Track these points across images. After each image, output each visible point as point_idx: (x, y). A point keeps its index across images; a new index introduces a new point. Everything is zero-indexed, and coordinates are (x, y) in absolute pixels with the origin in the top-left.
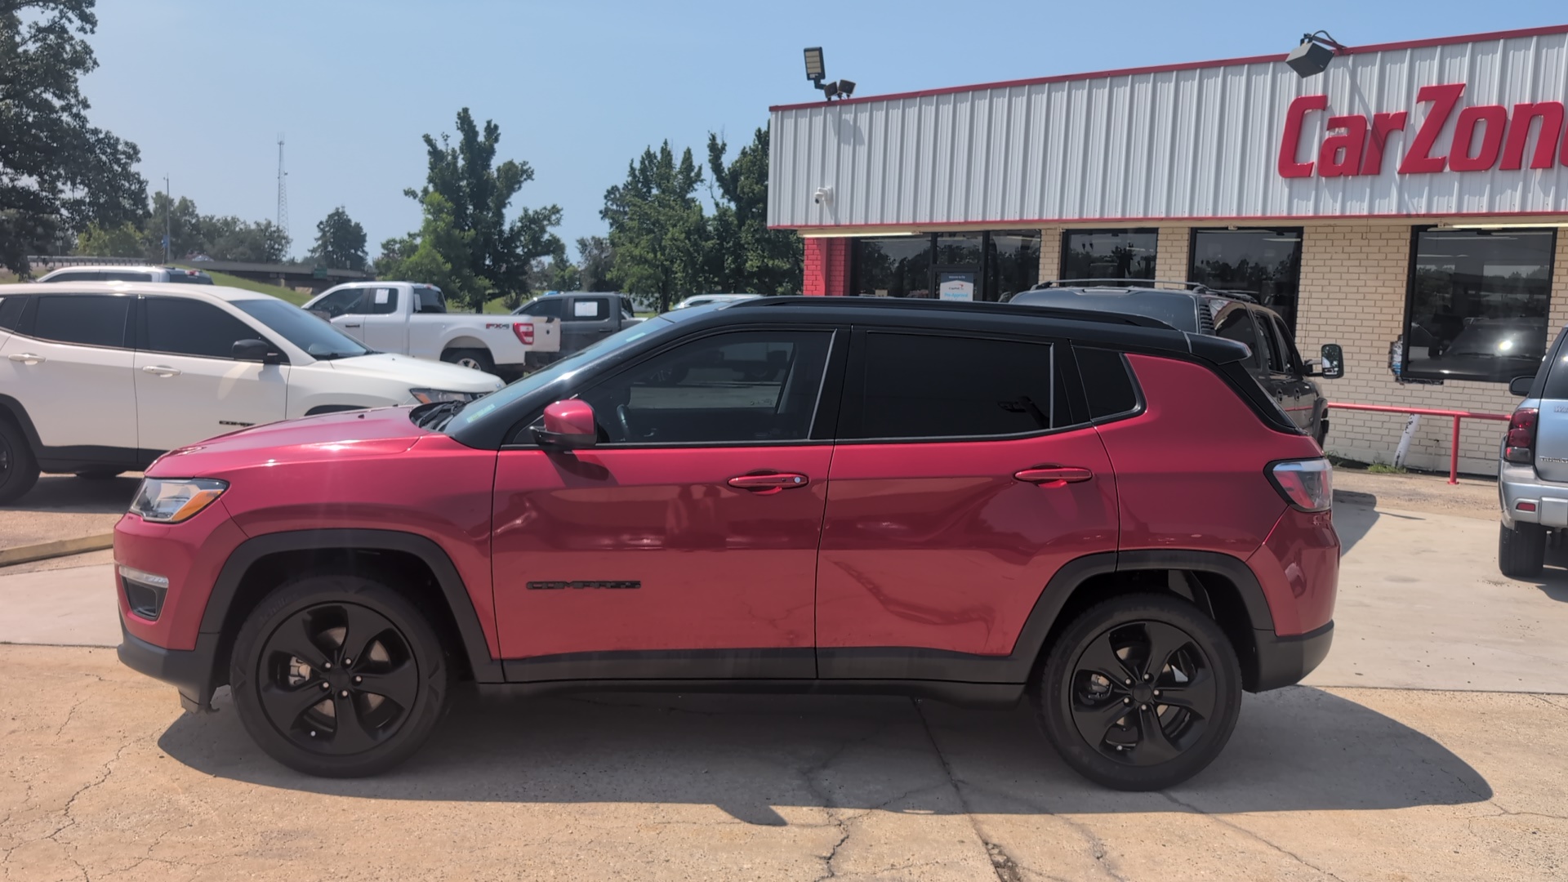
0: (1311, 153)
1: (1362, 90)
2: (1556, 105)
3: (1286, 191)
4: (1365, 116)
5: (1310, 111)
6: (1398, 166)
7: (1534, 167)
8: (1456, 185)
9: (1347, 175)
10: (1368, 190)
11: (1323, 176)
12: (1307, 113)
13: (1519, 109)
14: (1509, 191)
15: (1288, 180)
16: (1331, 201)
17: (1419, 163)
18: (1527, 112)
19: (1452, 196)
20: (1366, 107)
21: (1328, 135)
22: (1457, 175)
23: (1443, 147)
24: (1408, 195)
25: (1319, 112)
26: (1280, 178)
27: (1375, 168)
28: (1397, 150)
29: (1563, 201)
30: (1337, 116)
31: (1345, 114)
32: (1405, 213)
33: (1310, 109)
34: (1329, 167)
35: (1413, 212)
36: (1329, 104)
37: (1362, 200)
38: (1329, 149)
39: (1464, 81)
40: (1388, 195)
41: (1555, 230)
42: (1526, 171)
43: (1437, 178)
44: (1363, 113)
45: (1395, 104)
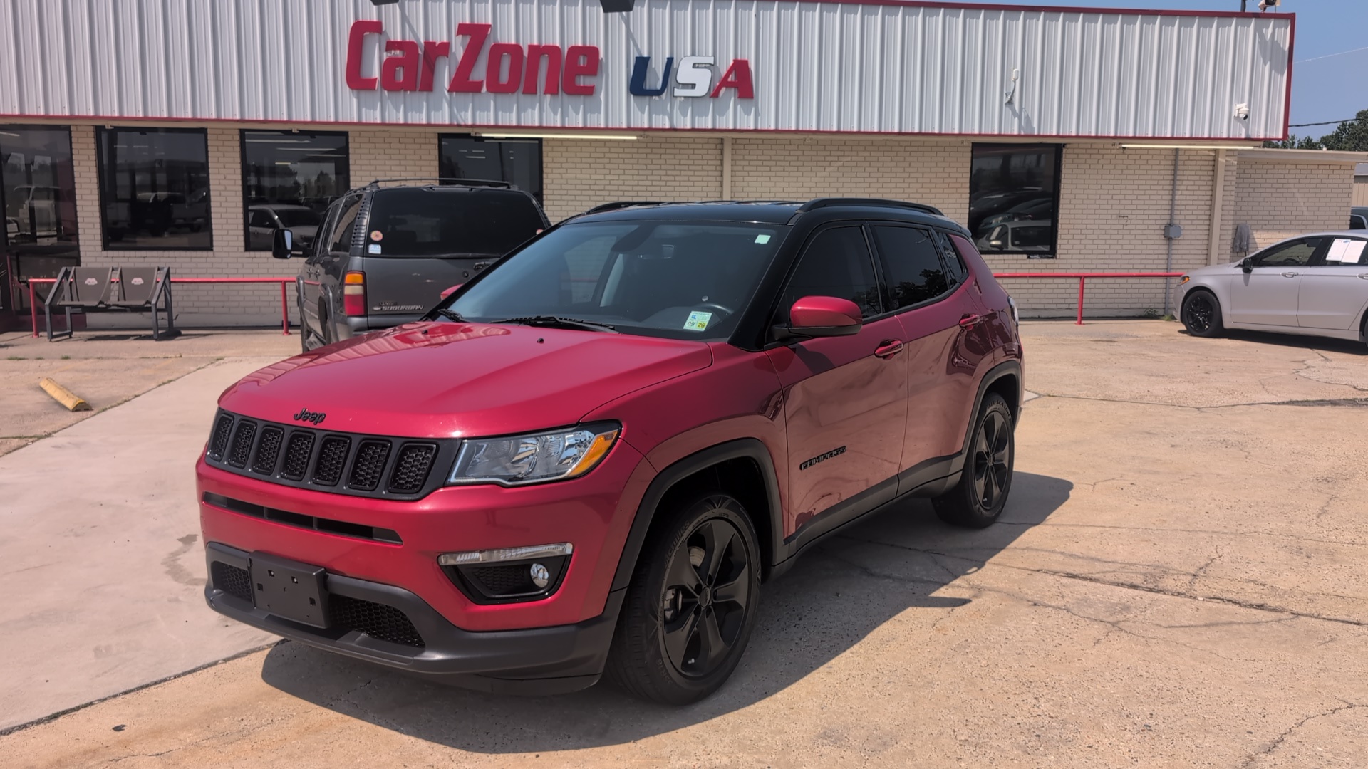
0: (374, 71)
1: (410, 20)
2: (556, 47)
3: (355, 101)
4: (415, 41)
5: (368, 33)
6: (447, 85)
7: (546, 93)
8: (492, 103)
9: (406, 90)
10: (425, 104)
11: (385, 89)
12: (366, 35)
13: (531, 47)
14: (530, 110)
15: (355, 91)
16: (395, 111)
17: (462, 84)
18: (536, 51)
19: (490, 111)
20: (415, 35)
21: (385, 56)
22: (492, 95)
23: (479, 73)
24: (457, 109)
25: (376, 35)
26: (348, 88)
27: (428, 85)
28: (445, 75)
29: (567, 119)
30: (392, 40)
31: (399, 39)
32: (455, 123)
33: (368, 31)
34: (389, 83)
35: (462, 123)
36: (384, 29)
37: (421, 112)
38: (388, 67)
39: (490, 22)
40: (440, 108)
41: (540, 140)
42: (540, 95)
43: (477, 96)
44: (413, 39)
45: (440, 36)
